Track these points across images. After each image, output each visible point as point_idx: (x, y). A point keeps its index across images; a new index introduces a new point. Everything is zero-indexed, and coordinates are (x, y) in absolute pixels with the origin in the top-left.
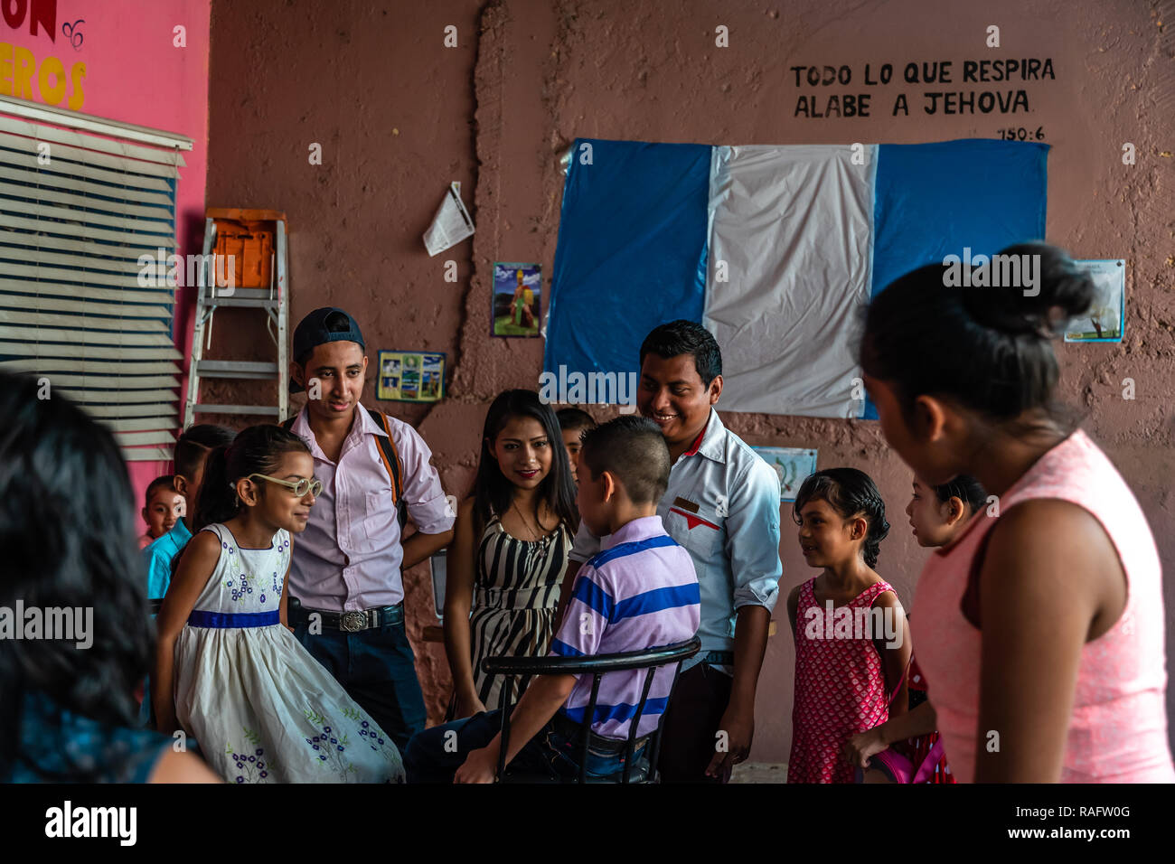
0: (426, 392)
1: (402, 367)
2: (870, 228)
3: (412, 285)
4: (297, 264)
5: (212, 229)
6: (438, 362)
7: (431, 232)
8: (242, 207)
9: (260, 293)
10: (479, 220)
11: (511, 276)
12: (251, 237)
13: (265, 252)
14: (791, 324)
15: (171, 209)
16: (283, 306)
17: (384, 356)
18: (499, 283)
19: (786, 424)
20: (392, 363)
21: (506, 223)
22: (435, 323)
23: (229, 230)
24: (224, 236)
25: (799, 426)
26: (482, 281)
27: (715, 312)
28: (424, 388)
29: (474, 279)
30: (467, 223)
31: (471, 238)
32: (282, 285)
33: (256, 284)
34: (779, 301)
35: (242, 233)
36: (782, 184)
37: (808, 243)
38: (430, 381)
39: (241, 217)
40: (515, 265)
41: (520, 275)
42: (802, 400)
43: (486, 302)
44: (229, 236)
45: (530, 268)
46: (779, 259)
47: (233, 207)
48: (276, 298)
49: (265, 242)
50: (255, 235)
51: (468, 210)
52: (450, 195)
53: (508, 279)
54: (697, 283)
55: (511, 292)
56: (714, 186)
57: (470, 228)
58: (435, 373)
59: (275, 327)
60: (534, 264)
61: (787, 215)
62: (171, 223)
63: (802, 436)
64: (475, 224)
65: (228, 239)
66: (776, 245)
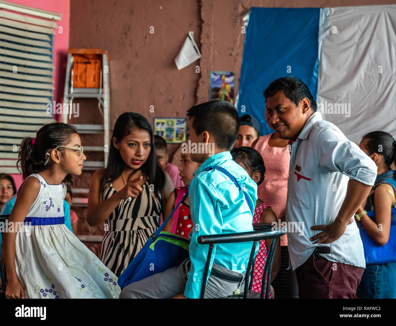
0: (177, 138)
1: (165, 126)
3: (170, 84)
4: (113, 76)
5: (71, 60)
6: (183, 122)
7: (179, 57)
8: (86, 48)
9: (95, 91)
10: (203, 50)
11: (219, 78)
12: (90, 63)
13: (97, 70)
14: (362, 98)
15: (51, 50)
16: (106, 96)
17: (157, 121)
18: (214, 82)
20: (160, 124)
21: (216, 52)
22: (182, 103)
23: (80, 59)
24: (77, 63)
26: (205, 81)
27: (323, 93)
28: (177, 136)
29: (201, 80)
30: (197, 52)
31: (199, 60)
32: (106, 86)
33: (93, 86)
34: (356, 86)
35: (86, 61)
36: (356, 27)
37: (370, 56)
38: (179, 132)
39: (86, 53)
40: (221, 73)
41: (223, 77)
43: (207, 91)
44: (80, 63)
45: (228, 74)
47: (82, 48)
48: (103, 93)
49: (98, 65)
50: (92, 61)
51: (197, 46)
52: (188, 39)
53: (218, 80)
54: (313, 79)
55: (219, 86)
56: (321, 29)
57: (198, 55)
58: (182, 129)
59: (102, 107)
60: (231, 71)
61: (359, 42)
62: (51, 56)
64: (201, 52)
65: (79, 65)
66: (354, 57)
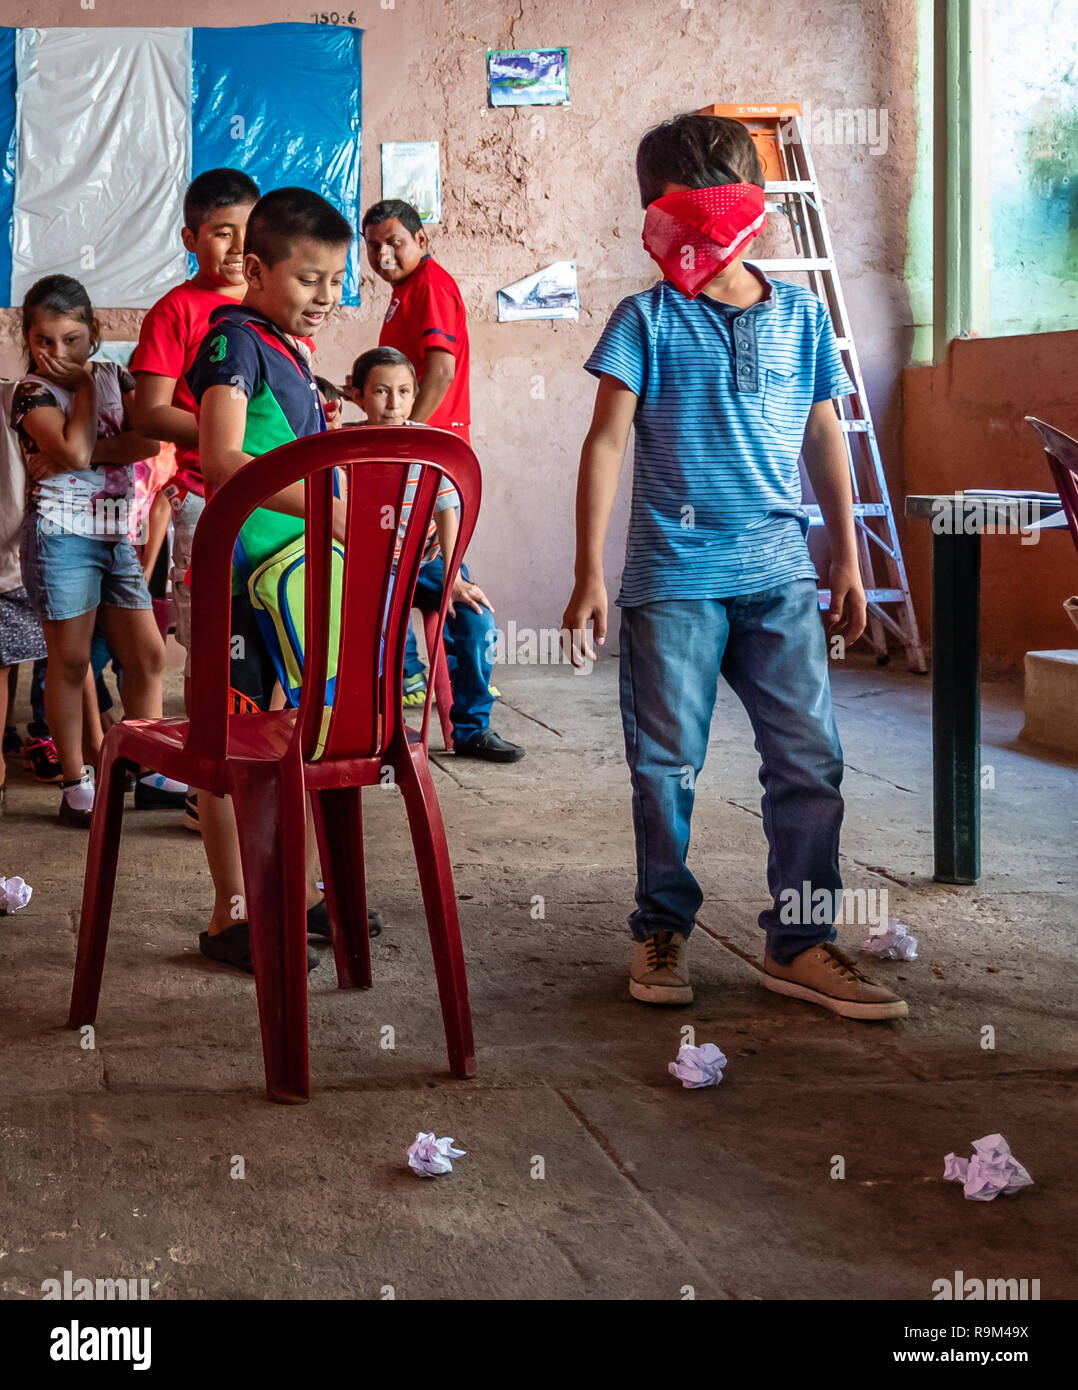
2: (187, 112)
14: (108, 215)
19: (108, 318)
25: (122, 319)
27: (25, 203)
37: (124, 128)
42: (125, 291)
46: (93, 147)
56: (21, 70)
61: (100, 100)
63: (125, 329)
66: (89, 131)
